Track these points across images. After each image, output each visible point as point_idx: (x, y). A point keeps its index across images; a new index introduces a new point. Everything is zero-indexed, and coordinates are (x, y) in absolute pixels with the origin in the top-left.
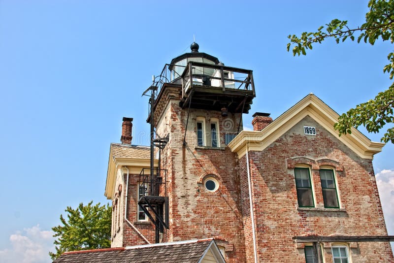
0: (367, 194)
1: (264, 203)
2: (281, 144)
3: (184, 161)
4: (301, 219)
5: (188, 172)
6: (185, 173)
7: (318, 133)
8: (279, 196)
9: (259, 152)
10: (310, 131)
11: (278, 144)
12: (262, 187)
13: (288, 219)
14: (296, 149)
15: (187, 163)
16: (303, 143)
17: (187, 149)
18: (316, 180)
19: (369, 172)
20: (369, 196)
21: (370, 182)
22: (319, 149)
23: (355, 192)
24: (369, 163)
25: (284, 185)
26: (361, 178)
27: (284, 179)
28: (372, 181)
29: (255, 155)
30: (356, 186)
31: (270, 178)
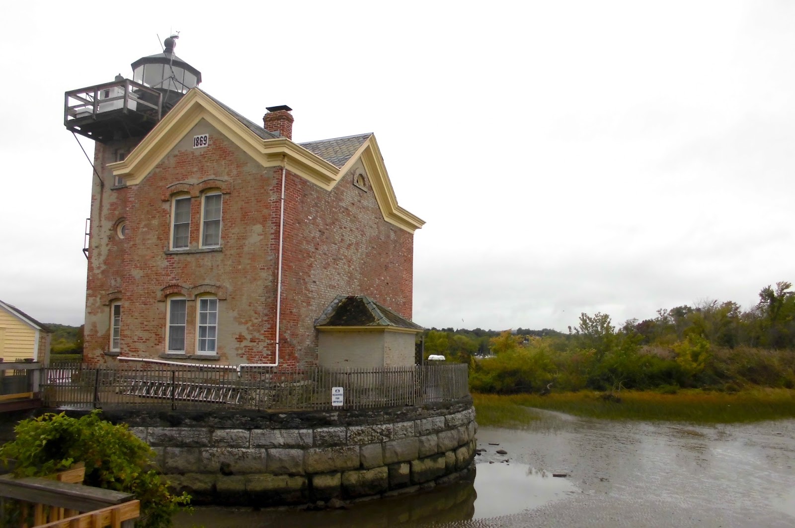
0: (259, 222)
1: (133, 248)
2: (161, 169)
3: (101, 207)
4: (167, 266)
5: (103, 219)
6: (100, 220)
7: (211, 142)
8: (149, 239)
9: (136, 185)
11: (158, 170)
12: (134, 229)
13: (154, 266)
14: (177, 172)
15: (103, 208)
16: (188, 162)
17: (105, 192)
18: (194, 212)
19: (271, 188)
20: (262, 224)
21: (269, 203)
22: (207, 166)
23: (243, 222)
24: (275, 172)
25: (157, 223)
26: (256, 199)
27: (157, 216)
28: (271, 202)
29: (132, 190)
30: (247, 213)
31: (143, 217)
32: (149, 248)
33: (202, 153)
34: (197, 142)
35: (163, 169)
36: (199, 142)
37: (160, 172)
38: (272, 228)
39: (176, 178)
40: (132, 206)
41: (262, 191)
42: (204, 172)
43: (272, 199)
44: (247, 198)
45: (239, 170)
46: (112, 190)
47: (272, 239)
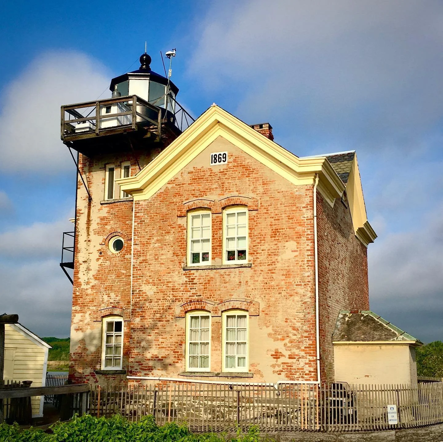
0: (293, 239)
1: (144, 264)
2: (174, 185)
3: (89, 221)
4: (186, 281)
5: (92, 233)
6: (88, 235)
7: (231, 160)
8: (163, 254)
9: (145, 200)
10: (219, 158)
11: (170, 186)
12: (144, 244)
13: (171, 282)
14: (193, 188)
15: (91, 222)
16: (206, 178)
17: (93, 206)
18: (215, 227)
19: (304, 205)
20: (296, 241)
21: (302, 220)
22: (228, 183)
23: (273, 238)
24: (307, 190)
25: (171, 239)
26: (287, 216)
27: (172, 232)
28: (305, 219)
29: (139, 206)
30: (277, 229)
31: (154, 232)
32: (163, 264)
33: (222, 170)
34: (215, 159)
35: (176, 185)
36: (217, 159)
37: (173, 188)
38: (308, 245)
39: (193, 195)
40: (140, 221)
41: (294, 208)
42: (225, 189)
43: (305, 216)
44: (276, 215)
45: (265, 187)
46: (101, 204)
47: (308, 255)
